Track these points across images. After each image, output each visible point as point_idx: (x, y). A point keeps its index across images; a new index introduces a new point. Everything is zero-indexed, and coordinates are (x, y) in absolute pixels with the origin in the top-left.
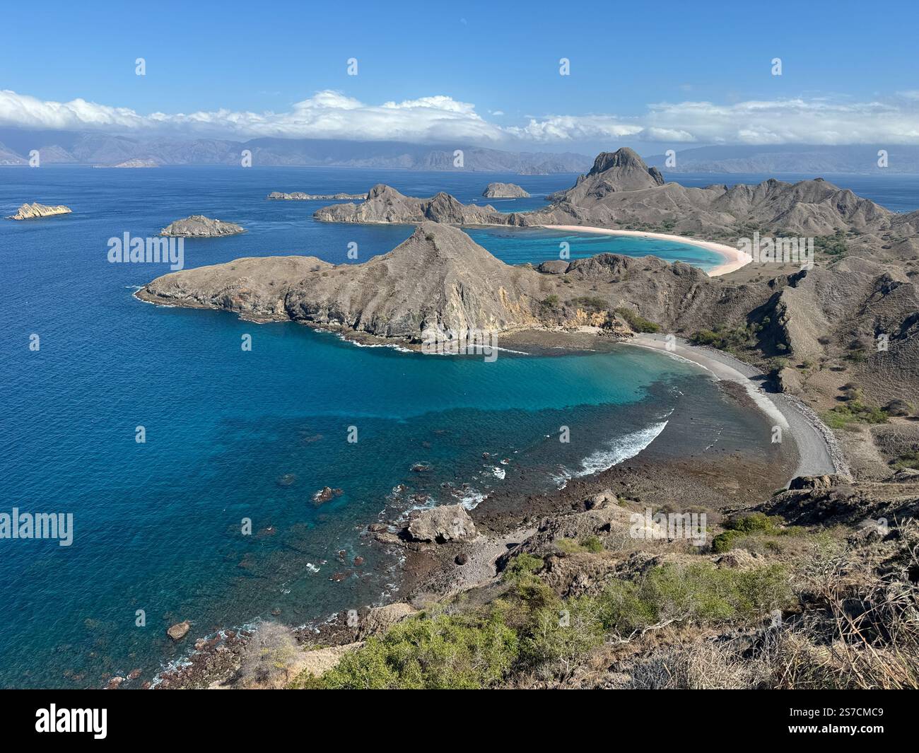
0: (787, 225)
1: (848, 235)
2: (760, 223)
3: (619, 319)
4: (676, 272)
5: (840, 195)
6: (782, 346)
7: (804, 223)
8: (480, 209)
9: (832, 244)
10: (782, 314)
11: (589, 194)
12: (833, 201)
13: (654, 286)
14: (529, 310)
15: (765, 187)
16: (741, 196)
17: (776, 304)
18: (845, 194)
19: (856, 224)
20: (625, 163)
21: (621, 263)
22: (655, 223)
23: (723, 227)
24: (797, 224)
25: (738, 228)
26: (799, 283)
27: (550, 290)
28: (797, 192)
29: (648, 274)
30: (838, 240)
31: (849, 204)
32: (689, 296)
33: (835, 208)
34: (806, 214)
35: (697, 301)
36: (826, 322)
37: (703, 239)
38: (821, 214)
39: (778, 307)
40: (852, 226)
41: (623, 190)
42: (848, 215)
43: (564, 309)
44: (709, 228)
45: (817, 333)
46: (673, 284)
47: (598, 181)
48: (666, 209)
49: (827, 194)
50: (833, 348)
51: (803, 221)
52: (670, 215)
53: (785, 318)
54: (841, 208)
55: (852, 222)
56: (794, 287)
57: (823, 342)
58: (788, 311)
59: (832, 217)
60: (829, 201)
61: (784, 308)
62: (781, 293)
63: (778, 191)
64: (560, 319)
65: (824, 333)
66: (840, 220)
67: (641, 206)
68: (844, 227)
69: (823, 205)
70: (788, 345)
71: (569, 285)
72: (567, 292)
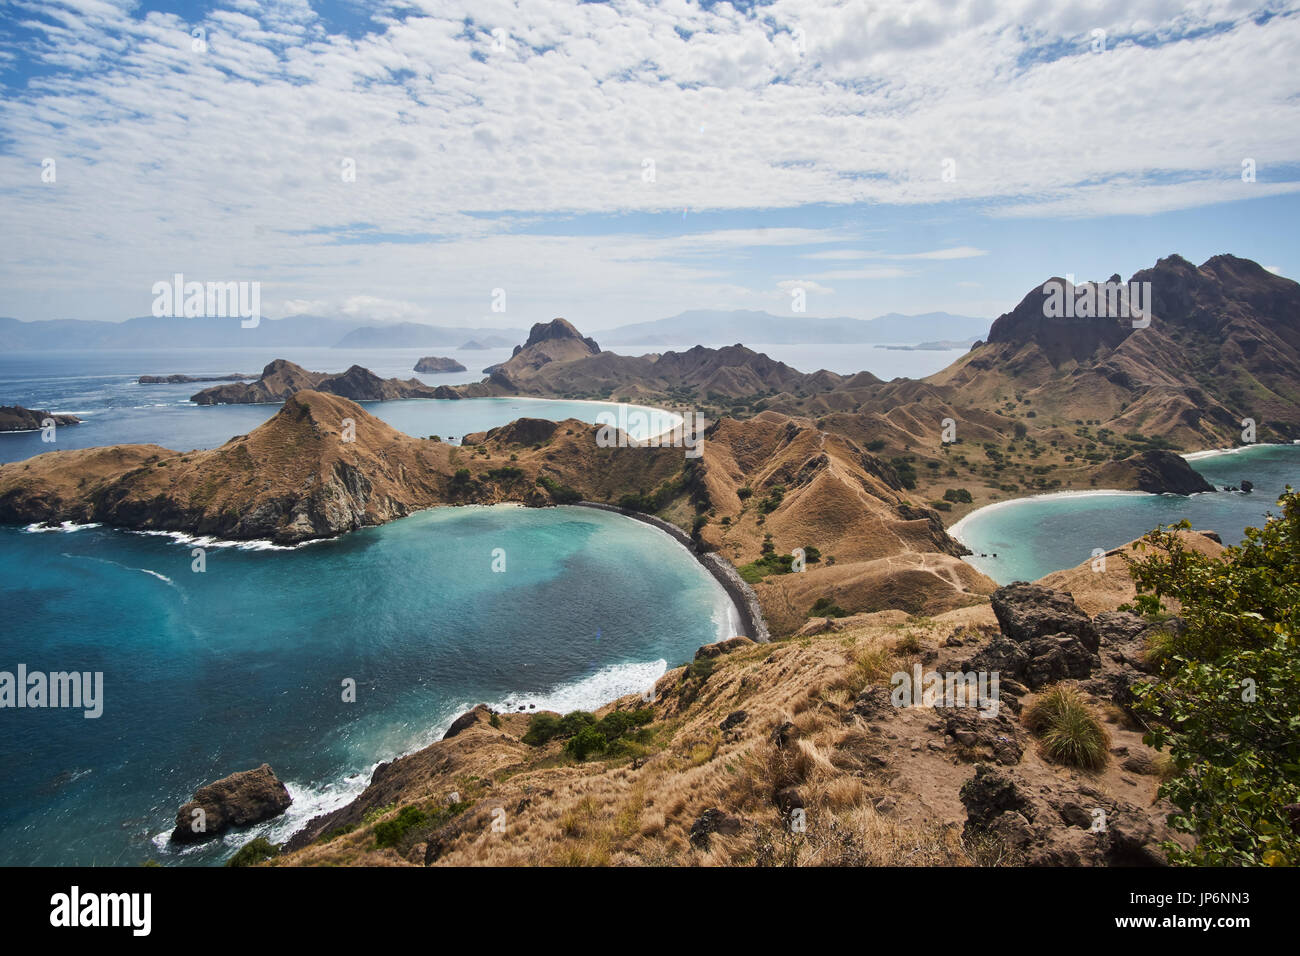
0: (715, 387)
1: (768, 395)
3: (539, 490)
9: (755, 403)
10: (700, 468)
11: (526, 365)
12: (752, 365)
13: (576, 451)
14: (437, 488)
15: (693, 353)
18: (761, 357)
24: (723, 386)
25: (672, 393)
27: (462, 463)
28: (721, 357)
31: (766, 366)
34: (730, 377)
38: (743, 376)
42: (766, 376)
43: (477, 484)
44: (646, 394)
45: (736, 487)
47: (534, 351)
48: (604, 377)
49: (747, 358)
50: (751, 501)
51: (728, 383)
52: (608, 382)
54: (760, 370)
57: (741, 495)
59: (753, 379)
60: (749, 365)
63: (704, 357)
66: (760, 381)
69: (743, 368)
70: (708, 499)
71: (485, 456)
72: (482, 464)
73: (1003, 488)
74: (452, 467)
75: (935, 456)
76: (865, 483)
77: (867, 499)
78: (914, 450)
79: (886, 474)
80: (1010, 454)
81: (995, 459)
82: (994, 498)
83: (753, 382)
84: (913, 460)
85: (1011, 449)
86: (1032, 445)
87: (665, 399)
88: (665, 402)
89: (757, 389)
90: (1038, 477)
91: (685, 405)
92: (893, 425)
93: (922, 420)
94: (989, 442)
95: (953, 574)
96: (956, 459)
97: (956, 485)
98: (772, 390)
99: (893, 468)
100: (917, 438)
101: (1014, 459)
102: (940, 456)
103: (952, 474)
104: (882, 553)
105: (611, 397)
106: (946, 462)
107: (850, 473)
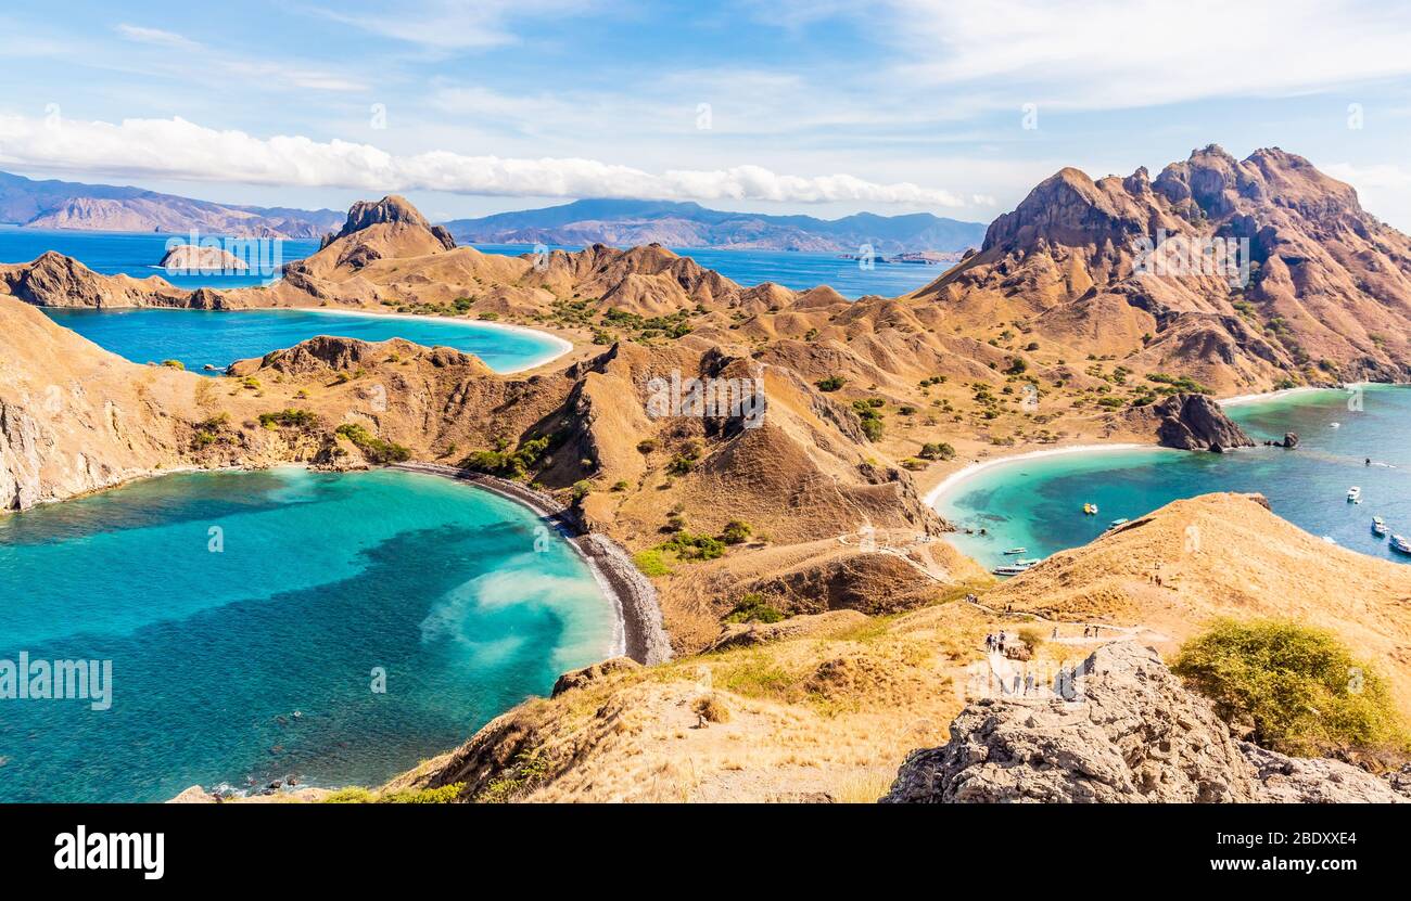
0: (620, 303)
1: (693, 314)
2: (587, 301)
3: (344, 443)
4: (436, 362)
5: (680, 265)
6: (589, 462)
7: (640, 300)
8: (136, 283)
9: (674, 326)
10: (586, 413)
11: (340, 263)
12: (673, 273)
13: (403, 386)
14: (171, 441)
15: (590, 255)
16: (561, 266)
17: (578, 400)
18: (685, 263)
19: (702, 300)
20: (395, 218)
21: (348, 352)
22: (443, 304)
23: (537, 308)
24: (632, 302)
25: (558, 309)
26: (607, 366)
27: (215, 403)
28: (630, 261)
29: (392, 367)
30: (680, 321)
31: (691, 276)
32: (458, 398)
33: (676, 280)
34: (641, 289)
35: (470, 405)
38: (660, 289)
39: (580, 403)
40: (696, 303)
41: (395, 257)
42: (691, 289)
43: (241, 436)
44: (521, 311)
45: (637, 438)
46: (432, 381)
47: (355, 243)
48: (459, 284)
49: (666, 264)
50: (657, 458)
51: (639, 297)
52: (464, 292)
53: (590, 418)
54: (683, 281)
55: (697, 299)
56: (602, 373)
57: (645, 449)
58: (593, 408)
59: (674, 292)
60: (668, 272)
61: (588, 404)
62: (582, 384)
63: (607, 260)
64: (233, 454)
65: (644, 436)
66: (684, 297)
67: (422, 279)
68: (690, 305)
69: (661, 277)
70: (594, 458)
71: (255, 392)
72: (249, 404)
73: (996, 442)
74: (200, 409)
75: (910, 399)
76: (815, 435)
77: (816, 456)
78: (880, 390)
79: (843, 421)
80: (1005, 397)
81: (987, 404)
82: (983, 455)
83: (673, 296)
84: (880, 404)
85: (1007, 391)
87: (549, 317)
88: (546, 322)
89: (679, 308)
90: (1039, 428)
91: (575, 325)
92: (857, 357)
93: (895, 351)
94: (980, 382)
95: (926, 557)
96: (937, 403)
97: (934, 438)
98: (699, 308)
99: (854, 414)
100: (888, 376)
101: (1010, 405)
102: (916, 400)
103: (930, 422)
104: (834, 530)
105: (469, 312)
106: (924, 407)
107: (797, 421)
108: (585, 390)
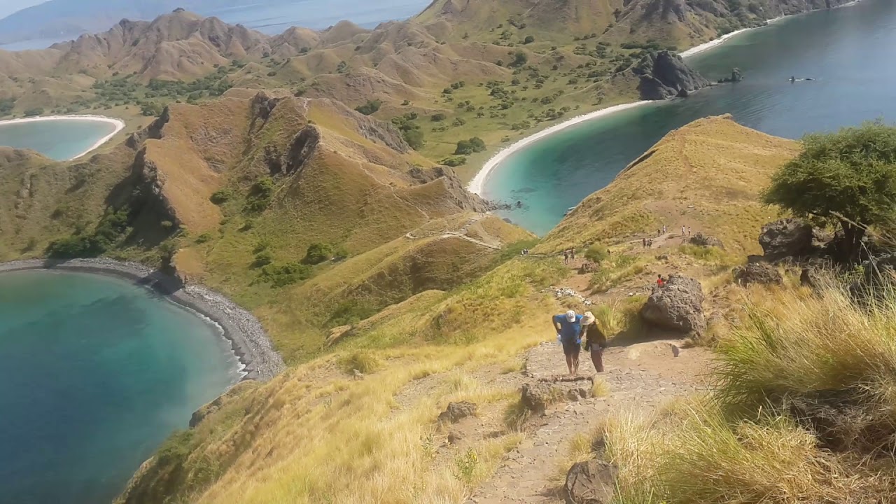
0: (158, 72)
2: (127, 77)
5: (207, 25)
6: (168, 223)
7: (178, 66)
9: (215, 84)
10: (154, 179)
12: (202, 34)
15: (118, 32)
17: (142, 168)
18: (211, 22)
19: (235, 56)
23: (80, 93)
24: (171, 69)
26: (163, 130)
28: (158, 30)
30: (220, 78)
31: (220, 33)
32: (25, 192)
33: (208, 41)
34: (176, 54)
35: (39, 196)
36: (213, 173)
37: (56, 114)
38: (194, 52)
39: (146, 171)
40: (231, 59)
42: (223, 47)
44: (61, 98)
45: (207, 192)
49: (193, 26)
50: (231, 205)
51: (175, 63)
53: (159, 183)
54: (214, 40)
55: (231, 54)
56: (160, 138)
57: (217, 200)
58: (160, 172)
59: (208, 52)
60: (197, 34)
61: (154, 169)
62: (143, 152)
63: (136, 33)
65: (215, 188)
66: (218, 55)
68: (225, 62)
69: (192, 39)
70: (172, 218)
73: (515, 128)
75: (437, 107)
76: (366, 153)
77: (371, 170)
78: (412, 104)
79: (387, 136)
80: (514, 87)
81: (501, 97)
82: (507, 141)
83: (208, 56)
84: (414, 116)
85: (514, 83)
86: (534, 73)
87: (95, 100)
88: (93, 106)
89: (215, 66)
90: (546, 108)
91: (120, 103)
92: (386, 78)
93: (416, 66)
94: (491, 79)
95: (481, 232)
96: (461, 105)
97: (464, 135)
98: (234, 63)
99: (395, 129)
100: (415, 90)
101: (519, 94)
102: (442, 106)
103: (458, 123)
104: (401, 230)
105: (13, 112)
106: (451, 111)
107: (348, 144)
108: (148, 157)
